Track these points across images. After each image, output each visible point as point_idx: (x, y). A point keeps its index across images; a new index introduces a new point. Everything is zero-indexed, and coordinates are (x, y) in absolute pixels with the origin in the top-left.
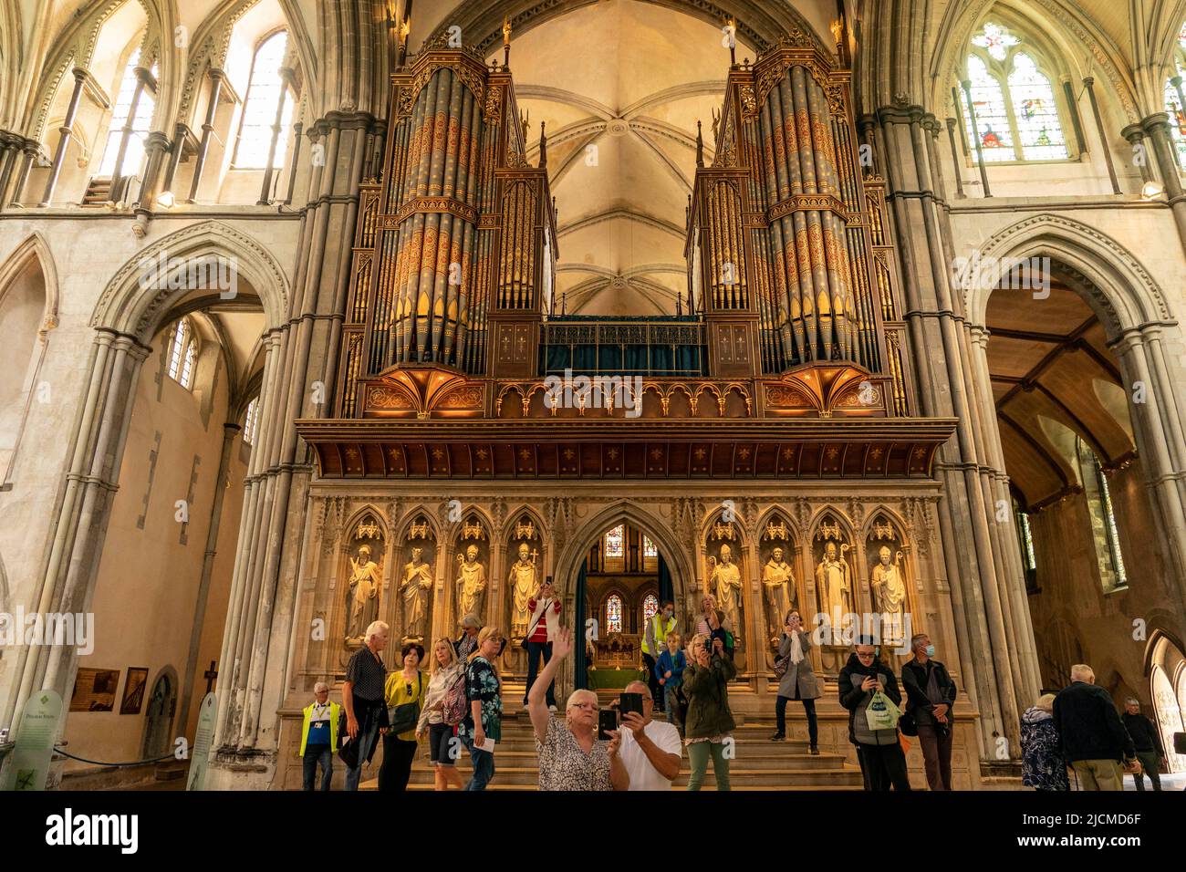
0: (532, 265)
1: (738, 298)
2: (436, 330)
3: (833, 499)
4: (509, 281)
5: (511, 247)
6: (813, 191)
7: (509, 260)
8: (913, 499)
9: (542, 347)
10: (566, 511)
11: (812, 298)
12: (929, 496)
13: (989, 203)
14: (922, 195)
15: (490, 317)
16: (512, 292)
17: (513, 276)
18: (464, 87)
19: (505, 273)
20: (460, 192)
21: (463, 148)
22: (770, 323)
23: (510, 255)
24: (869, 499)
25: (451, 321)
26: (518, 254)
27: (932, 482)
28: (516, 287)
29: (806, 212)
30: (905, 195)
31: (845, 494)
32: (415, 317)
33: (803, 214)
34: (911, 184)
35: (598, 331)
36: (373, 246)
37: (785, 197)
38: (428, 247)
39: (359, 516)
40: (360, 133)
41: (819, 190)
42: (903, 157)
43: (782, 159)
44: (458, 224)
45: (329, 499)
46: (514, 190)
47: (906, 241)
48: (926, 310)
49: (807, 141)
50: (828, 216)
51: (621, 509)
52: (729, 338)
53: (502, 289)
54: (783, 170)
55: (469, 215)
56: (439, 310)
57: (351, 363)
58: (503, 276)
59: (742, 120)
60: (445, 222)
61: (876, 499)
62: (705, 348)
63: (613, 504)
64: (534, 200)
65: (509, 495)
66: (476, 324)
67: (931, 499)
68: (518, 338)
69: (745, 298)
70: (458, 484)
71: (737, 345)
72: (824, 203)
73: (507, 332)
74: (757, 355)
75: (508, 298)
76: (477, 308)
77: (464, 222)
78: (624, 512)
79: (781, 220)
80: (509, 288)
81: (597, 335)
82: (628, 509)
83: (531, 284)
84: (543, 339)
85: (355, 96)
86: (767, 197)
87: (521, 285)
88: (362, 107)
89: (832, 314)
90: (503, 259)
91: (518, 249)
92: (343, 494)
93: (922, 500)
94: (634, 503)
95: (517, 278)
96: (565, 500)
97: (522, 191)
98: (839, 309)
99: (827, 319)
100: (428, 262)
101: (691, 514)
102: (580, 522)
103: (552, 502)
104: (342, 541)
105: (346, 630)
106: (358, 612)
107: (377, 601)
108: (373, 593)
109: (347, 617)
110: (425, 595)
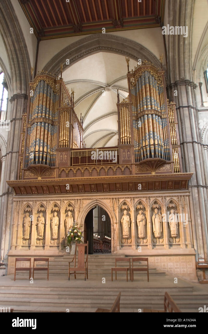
0: (69, 135)
1: (128, 141)
2: (41, 155)
3: (157, 197)
4: (62, 139)
5: (63, 130)
7: (62, 134)
8: (181, 196)
9: (71, 158)
10: (80, 202)
11: (148, 140)
12: (186, 195)
14: (188, 107)
15: (57, 150)
16: (63, 143)
17: (63, 138)
18: (48, 85)
19: (61, 137)
20: (47, 116)
21: (48, 103)
22: (138, 148)
23: (62, 132)
24: (168, 196)
25: (45, 152)
26: (65, 132)
27: (187, 191)
28: (64, 141)
29: (147, 115)
30: (183, 107)
31: (161, 195)
32: (35, 151)
33: (146, 115)
34: (185, 104)
35: (87, 152)
36: (25, 132)
37: (142, 110)
38: (38, 132)
39: (25, 205)
40: (23, 100)
41: (151, 108)
42: (183, 96)
43: (141, 100)
44: (47, 125)
45: (17, 201)
46: (63, 114)
47: (183, 121)
48: (188, 141)
49: (148, 94)
50: (154, 116)
51: (96, 201)
52: (125, 152)
53: (60, 142)
54: (141, 103)
55: (50, 122)
56: (41, 149)
57: (21, 164)
59: (131, 88)
60: (43, 124)
61: (170, 196)
62: (118, 156)
63: (93, 200)
64: (69, 116)
65: (64, 198)
66: (53, 152)
67: (187, 196)
68: (65, 156)
69: (130, 141)
70: (51, 196)
71: (128, 155)
72: (153, 112)
73: (61, 154)
74: (133, 157)
76: (53, 148)
77: (49, 124)
78: (97, 202)
79: (140, 117)
80: (62, 142)
81: (87, 154)
83: (68, 140)
84: (71, 156)
85: (21, 89)
86: (137, 111)
87: (66, 141)
89: (154, 145)
90: (60, 134)
91: (65, 130)
92: (21, 200)
93: (184, 196)
94: (99, 200)
96: (80, 200)
97: (65, 114)
98: (156, 143)
99: (153, 146)
100: (38, 136)
101: (115, 202)
102: (84, 205)
103: (76, 200)
104: (21, 212)
105: (24, 235)
106: (26, 230)
107: (31, 227)
108: (30, 225)
109: (24, 231)
110: (43, 225)
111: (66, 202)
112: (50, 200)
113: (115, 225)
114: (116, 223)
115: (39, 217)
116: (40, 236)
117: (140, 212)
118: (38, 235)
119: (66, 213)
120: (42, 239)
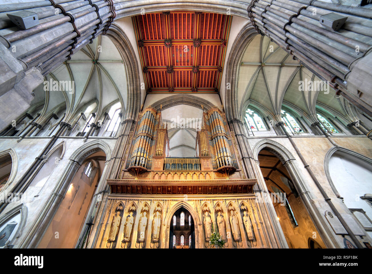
0: (163, 147)
2: (141, 159)
3: (231, 199)
5: (159, 143)
6: (220, 132)
7: (158, 146)
8: (250, 199)
9: (164, 164)
10: (168, 203)
11: (222, 153)
13: (254, 137)
14: (242, 135)
15: (153, 158)
18: (152, 114)
19: (157, 149)
20: (149, 132)
21: (151, 124)
22: (214, 159)
23: (159, 145)
25: (145, 158)
27: (254, 195)
28: (159, 151)
29: (220, 136)
30: (239, 135)
31: (234, 198)
32: (137, 156)
34: (239, 133)
35: (177, 161)
36: (130, 143)
37: (215, 134)
38: (141, 142)
39: (118, 204)
40: (132, 123)
41: (222, 132)
42: (237, 129)
43: (214, 127)
44: (148, 138)
45: (112, 199)
46: (160, 133)
47: (240, 144)
48: (246, 157)
49: (218, 124)
50: (224, 137)
51: (181, 203)
52: (205, 162)
53: (156, 152)
54: (214, 129)
56: (142, 155)
57: (122, 167)
59: (206, 121)
60: (145, 137)
61: (241, 199)
62: (200, 164)
63: (180, 201)
64: (164, 135)
65: (154, 199)
66: (150, 159)
67: (254, 199)
68: (159, 162)
69: (208, 154)
70: (143, 196)
71: (207, 164)
72: (223, 135)
73: (157, 160)
74: (211, 166)
76: (151, 156)
77: (150, 138)
78: (182, 204)
79: (215, 138)
80: (158, 152)
82: (183, 203)
83: (163, 151)
84: (164, 162)
85: (132, 117)
86: (211, 134)
88: (133, 119)
89: (227, 156)
92: (115, 198)
93: (252, 199)
94: (185, 201)
95: (160, 149)
96: (168, 200)
97: (162, 133)
100: (141, 145)
101: (198, 204)
102: (171, 206)
103: (165, 201)
104: (113, 210)
105: (110, 236)
106: (114, 230)
107: (119, 227)
108: (119, 225)
109: (111, 231)
110: (132, 225)
111: (155, 202)
112: (141, 200)
113: (199, 226)
114: (200, 225)
115: (129, 216)
116: (126, 238)
117: (219, 213)
118: (125, 236)
119: (155, 214)
120: (127, 242)
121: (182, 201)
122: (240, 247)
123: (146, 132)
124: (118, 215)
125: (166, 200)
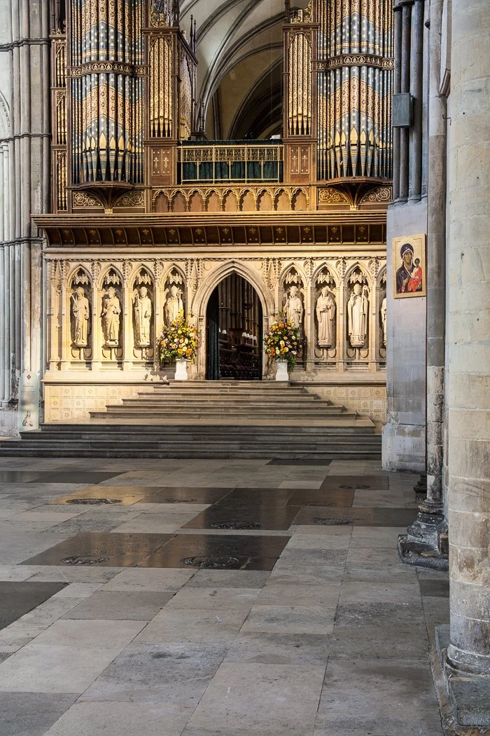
0: (170, 104)
1: (305, 127)
2: (112, 159)
3: (360, 258)
4: (156, 116)
5: (156, 90)
6: (356, 50)
7: (156, 101)
9: (179, 164)
10: (199, 266)
11: (347, 133)
15: (146, 143)
16: (159, 124)
17: (159, 113)
19: (154, 110)
20: (120, 54)
21: (120, 16)
22: (325, 145)
23: (156, 97)
25: (121, 151)
26: (161, 96)
28: (161, 121)
29: (350, 68)
31: (368, 254)
32: (98, 150)
33: (347, 69)
35: (214, 152)
36: (64, 86)
37: (338, 53)
38: (103, 99)
39: (75, 271)
41: (360, 48)
43: (339, 22)
44: (120, 79)
45: (56, 261)
46: (157, 45)
49: (355, 8)
50: (364, 70)
51: (232, 265)
52: (297, 156)
53: (152, 122)
55: (127, 70)
56: (112, 145)
57: (59, 172)
58: (152, 113)
60: (112, 80)
62: (282, 164)
63: (226, 262)
64: (170, 53)
65: (163, 256)
66: (137, 148)
68: (164, 158)
69: (310, 127)
70: (133, 249)
71: (302, 161)
72: (362, 60)
73: (156, 154)
74: (314, 168)
75: (156, 129)
76: (137, 137)
77: (124, 77)
78: (233, 267)
79: (335, 71)
80: (156, 122)
82: (235, 265)
83: (170, 118)
84: (179, 159)
87: (164, 119)
89: (359, 144)
90: (152, 100)
91: (161, 92)
92: (63, 257)
94: (240, 261)
95: (161, 114)
96: (198, 260)
97: (161, 45)
98: (363, 140)
99: (355, 148)
100: (103, 111)
101: (273, 268)
102: (206, 273)
103: (189, 262)
104: (66, 286)
105: (74, 337)
106: (80, 327)
107: (90, 320)
108: (88, 316)
109: (74, 330)
110: (117, 317)
111: (166, 264)
112: (130, 259)
113: (271, 318)
114: (274, 315)
115: (106, 297)
116: (111, 340)
117: (324, 290)
118: (106, 337)
119: (167, 290)
120: (115, 348)
121: (233, 262)
122: (361, 358)
123: (112, 58)
124: (80, 295)
125: (192, 260)
